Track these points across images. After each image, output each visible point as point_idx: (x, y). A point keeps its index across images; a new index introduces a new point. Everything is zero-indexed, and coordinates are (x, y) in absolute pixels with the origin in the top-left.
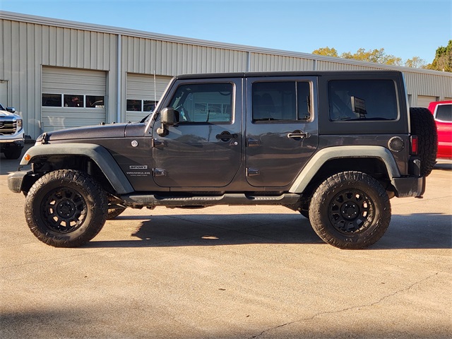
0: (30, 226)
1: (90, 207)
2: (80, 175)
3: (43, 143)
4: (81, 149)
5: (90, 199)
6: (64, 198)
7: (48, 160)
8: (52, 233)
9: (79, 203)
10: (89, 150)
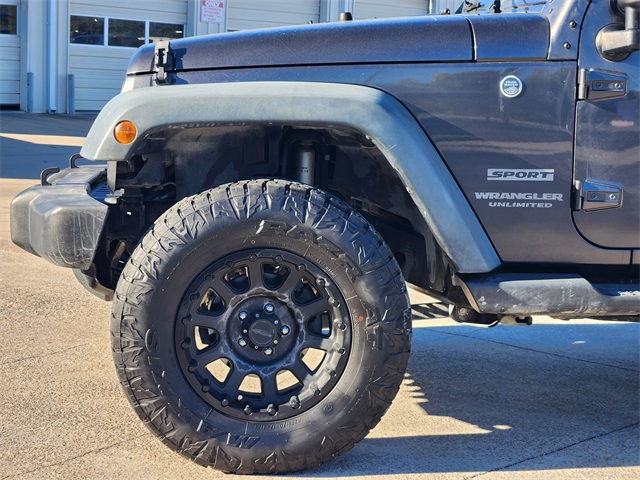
0: (134, 397)
1: (361, 325)
2: (328, 201)
3: (160, 82)
4: (335, 102)
5: (368, 296)
6: (257, 288)
7: (170, 146)
8: (218, 419)
9: (314, 308)
10: (364, 105)
